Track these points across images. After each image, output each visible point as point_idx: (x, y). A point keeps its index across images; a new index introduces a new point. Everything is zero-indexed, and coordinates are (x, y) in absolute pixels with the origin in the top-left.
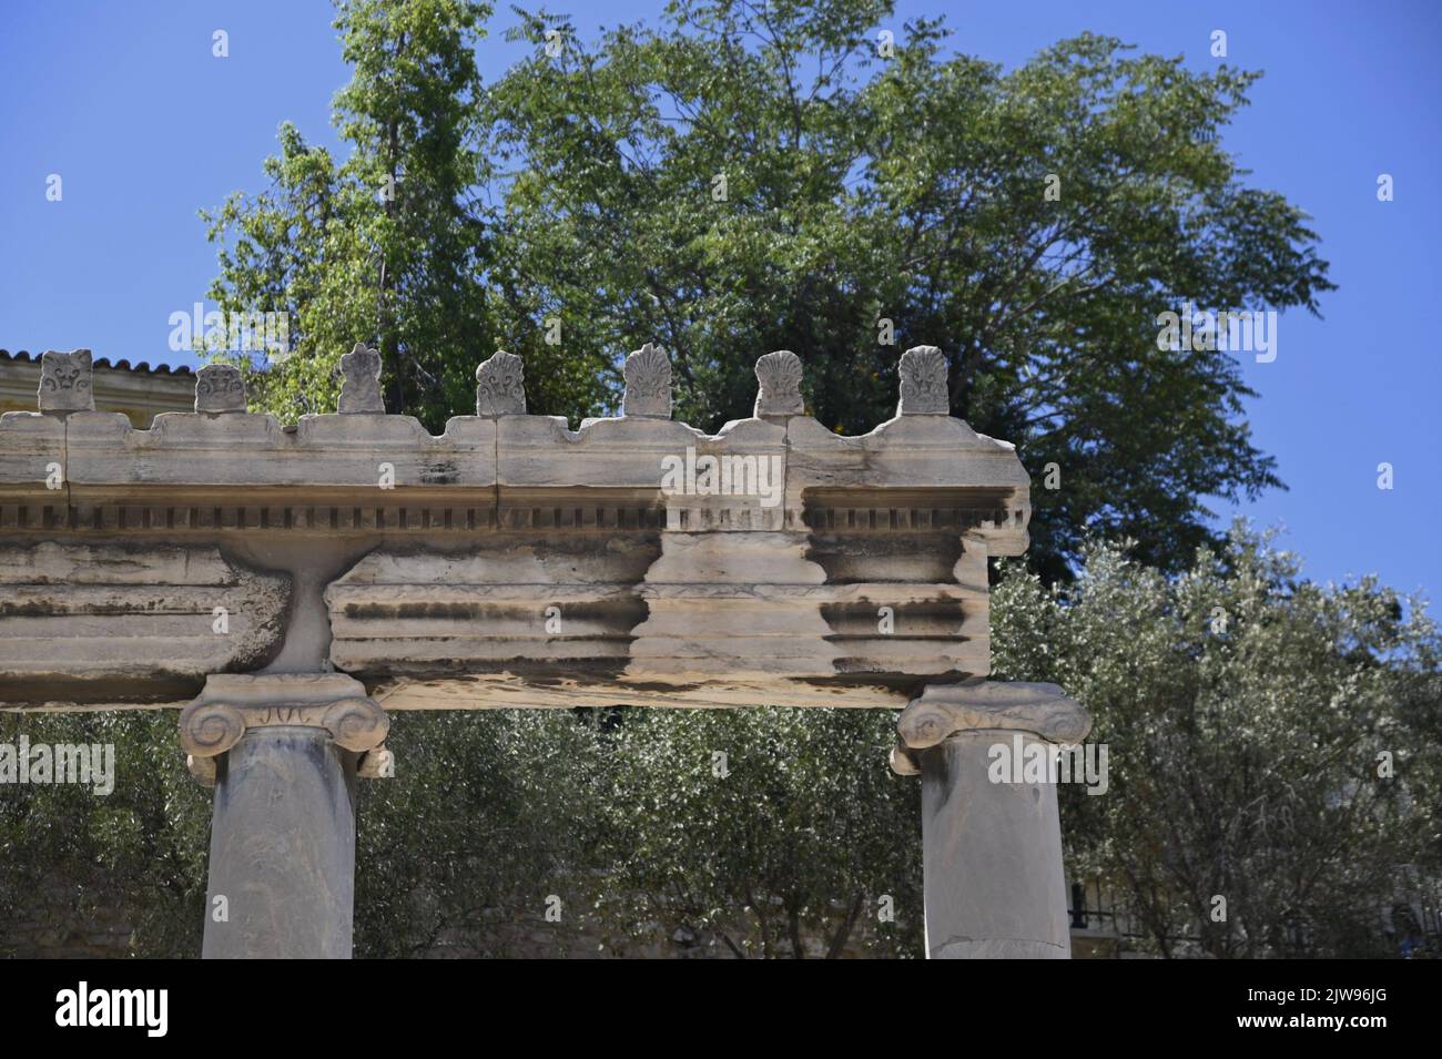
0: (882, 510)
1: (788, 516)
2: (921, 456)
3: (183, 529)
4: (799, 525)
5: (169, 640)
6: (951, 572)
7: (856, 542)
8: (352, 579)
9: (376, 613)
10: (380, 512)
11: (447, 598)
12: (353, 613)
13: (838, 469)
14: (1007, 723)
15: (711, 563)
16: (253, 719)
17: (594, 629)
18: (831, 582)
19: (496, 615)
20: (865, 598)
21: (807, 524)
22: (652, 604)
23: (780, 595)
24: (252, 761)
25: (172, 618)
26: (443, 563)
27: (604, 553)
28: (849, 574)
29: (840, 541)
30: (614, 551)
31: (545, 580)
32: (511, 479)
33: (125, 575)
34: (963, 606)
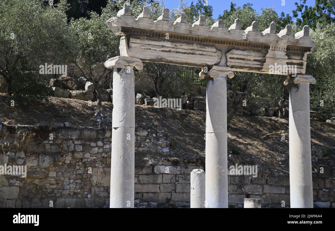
0: (296, 49)
1: (284, 48)
2: (304, 42)
3: (211, 43)
4: (285, 50)
5: (208, 60)
6: (302, 59)
7: (292, 53)
8: (231, 53)
9: (233, 58)
10: (235, 43)
11: (242, 57)
12: (230, 58)
13: (293, 43)
14: (308, 81)
15: (274, 55)
16: (219, 73)
17: (259, 63)
18: (288, 59)
19: (248, 60)
20: (292, 62)
21: (286, 50)
22: (267, 60)
23: (282, 60)
24: (218, 79)
25: (209, 56)
26: (242, 51)
27: (261, 52)
28: (290, 58)
29: (290, 53)
30: (263, 52)
31: (254, 55)
32: (254, 41)
33: (204, 50)
34: (303, 64)
